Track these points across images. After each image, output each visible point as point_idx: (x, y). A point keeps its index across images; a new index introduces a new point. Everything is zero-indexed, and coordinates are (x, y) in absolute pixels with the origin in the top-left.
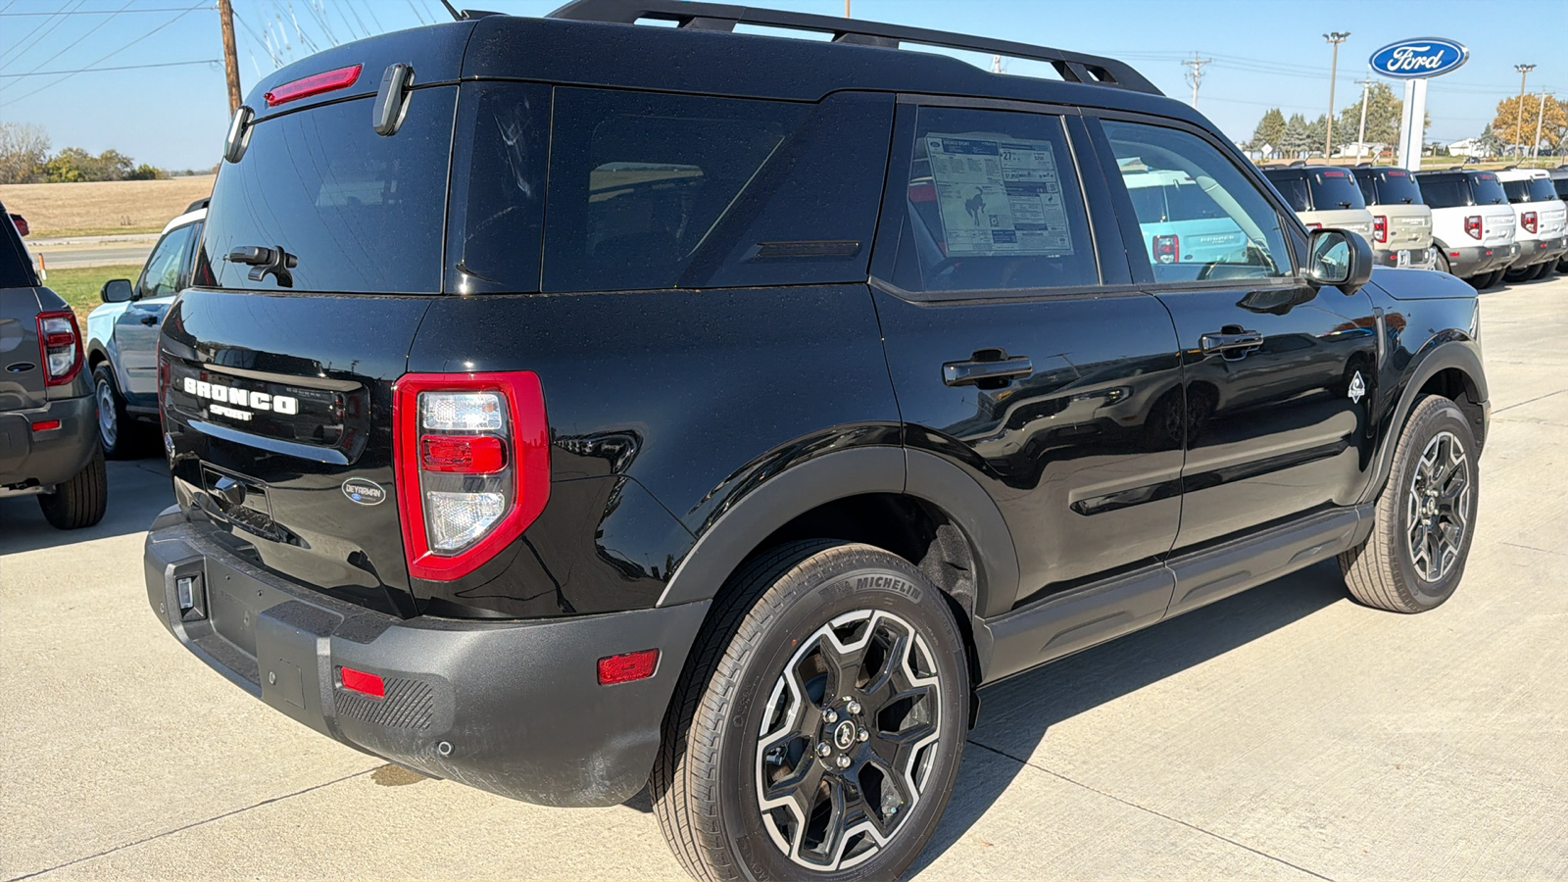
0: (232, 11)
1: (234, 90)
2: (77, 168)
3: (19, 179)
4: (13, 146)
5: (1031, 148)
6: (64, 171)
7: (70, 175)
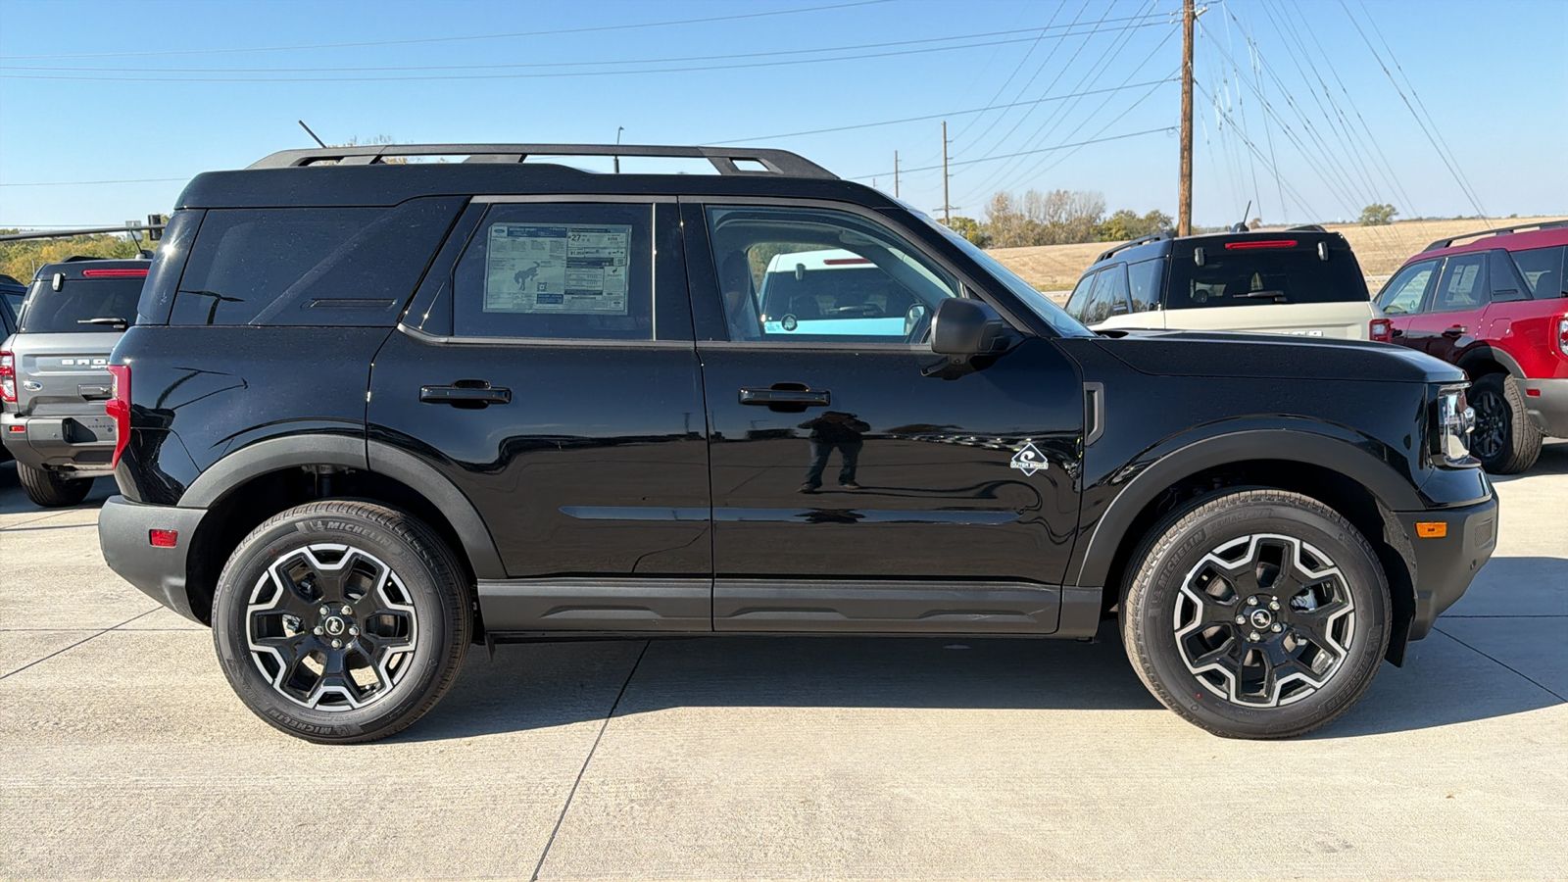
0: (1192, 81)
1: (1186, 153)
2: (1125, 229)
3: (1077, 239)
4: (1076, 212)
5: (606, 231)
6: (1114, 231)
7: (1118, 235)
